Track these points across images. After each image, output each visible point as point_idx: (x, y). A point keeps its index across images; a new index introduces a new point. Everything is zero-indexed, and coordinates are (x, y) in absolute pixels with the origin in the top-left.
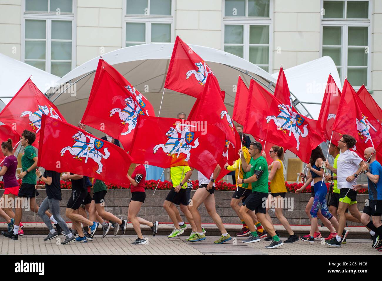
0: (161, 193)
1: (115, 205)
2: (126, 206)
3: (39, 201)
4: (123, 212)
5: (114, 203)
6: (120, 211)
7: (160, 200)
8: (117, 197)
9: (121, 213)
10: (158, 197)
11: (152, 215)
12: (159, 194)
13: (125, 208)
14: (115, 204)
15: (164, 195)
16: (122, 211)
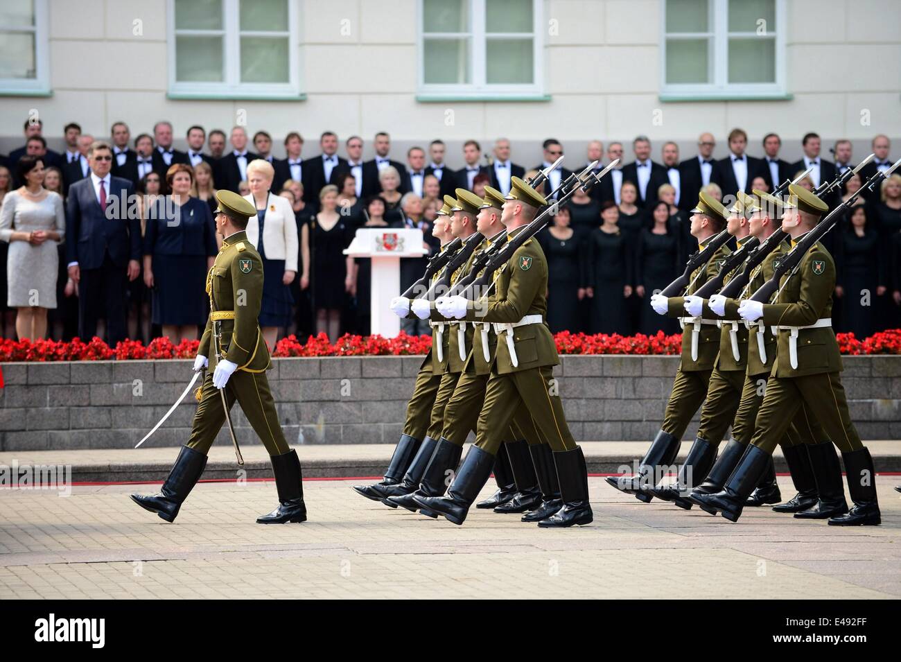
0: (402, 365)
1: (283, 399)
2: (311, 401)
3: (79, 393)
4: (304, 416)
5: (280, 394)
6: (297, 413)
7: (400, 383)
8: (286, 377)
9: (299, 419)
10: (395, 374)
11: (381, 421)
12: (396, 366)
13: (309, 404)
14: (281, 396)
15: (410, 368)
16: (300, 413)
